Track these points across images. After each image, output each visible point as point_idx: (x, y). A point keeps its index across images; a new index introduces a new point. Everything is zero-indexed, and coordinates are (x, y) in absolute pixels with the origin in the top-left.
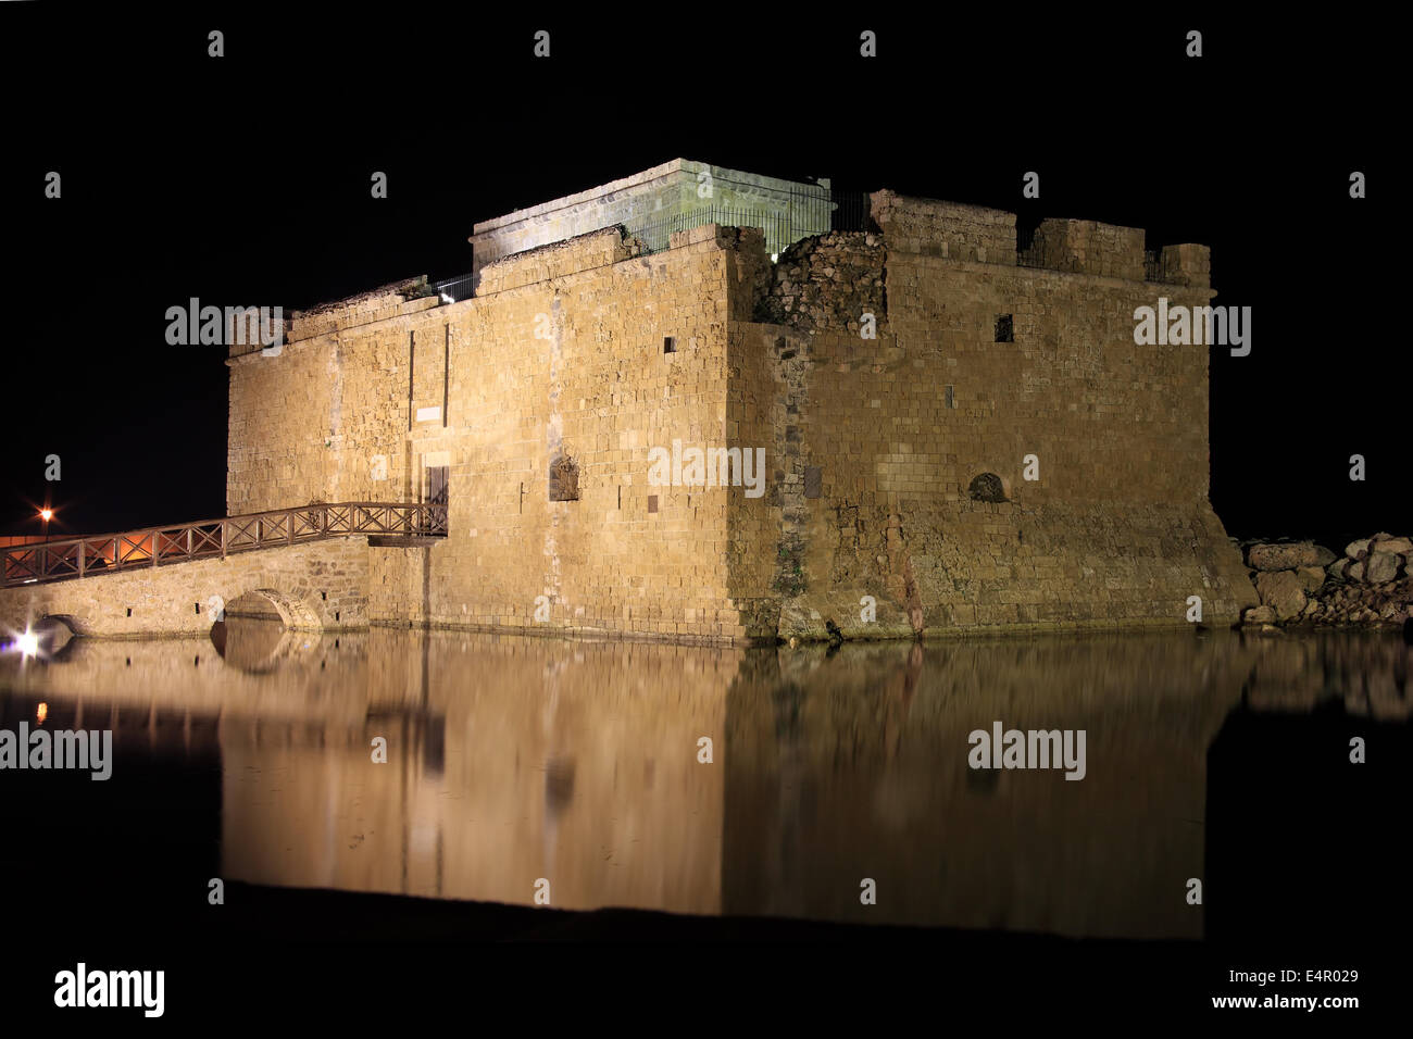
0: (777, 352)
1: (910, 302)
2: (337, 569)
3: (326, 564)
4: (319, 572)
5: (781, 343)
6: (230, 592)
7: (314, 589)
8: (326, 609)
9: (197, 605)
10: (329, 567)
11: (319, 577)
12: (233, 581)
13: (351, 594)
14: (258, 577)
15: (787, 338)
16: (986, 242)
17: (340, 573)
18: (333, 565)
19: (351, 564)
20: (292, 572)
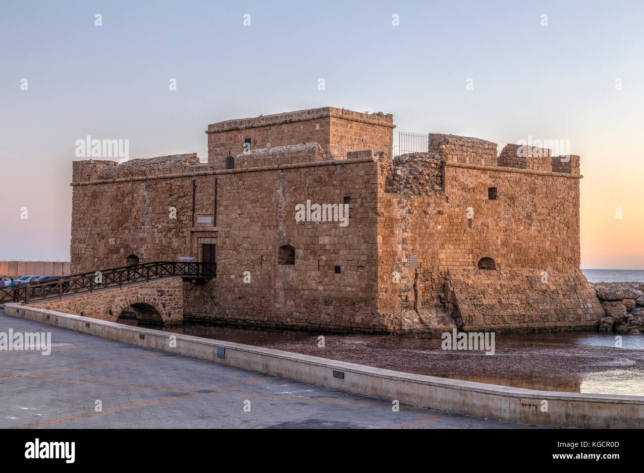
0: (398, 206)
1: (454, 183)
2: (170, 293)
3: (164, 291)
4: (161, 295)
5: (399, 202)
6: (124, 305)
7: (159, 303)
8: (164, 312)
9: (110, 310)
10: (166, 292)
11: (162, 297)
12: (126, 299)
13: (175, 305)
14: (136, 297)
15: (403, 200)
16: (485, 156)
17: (171, 295)
18: (168, 291)
19: (175, 291)
20: (150, 295)
